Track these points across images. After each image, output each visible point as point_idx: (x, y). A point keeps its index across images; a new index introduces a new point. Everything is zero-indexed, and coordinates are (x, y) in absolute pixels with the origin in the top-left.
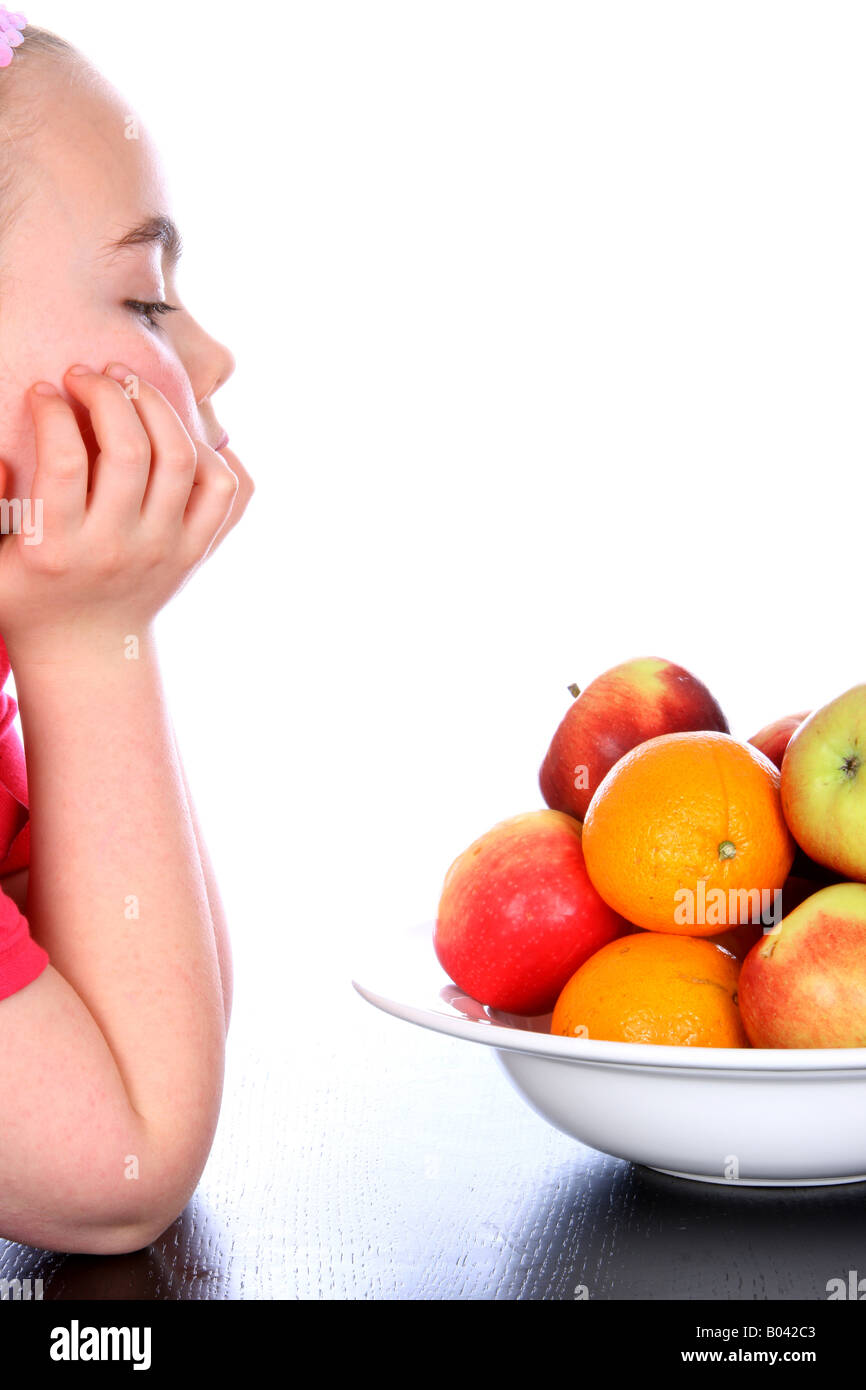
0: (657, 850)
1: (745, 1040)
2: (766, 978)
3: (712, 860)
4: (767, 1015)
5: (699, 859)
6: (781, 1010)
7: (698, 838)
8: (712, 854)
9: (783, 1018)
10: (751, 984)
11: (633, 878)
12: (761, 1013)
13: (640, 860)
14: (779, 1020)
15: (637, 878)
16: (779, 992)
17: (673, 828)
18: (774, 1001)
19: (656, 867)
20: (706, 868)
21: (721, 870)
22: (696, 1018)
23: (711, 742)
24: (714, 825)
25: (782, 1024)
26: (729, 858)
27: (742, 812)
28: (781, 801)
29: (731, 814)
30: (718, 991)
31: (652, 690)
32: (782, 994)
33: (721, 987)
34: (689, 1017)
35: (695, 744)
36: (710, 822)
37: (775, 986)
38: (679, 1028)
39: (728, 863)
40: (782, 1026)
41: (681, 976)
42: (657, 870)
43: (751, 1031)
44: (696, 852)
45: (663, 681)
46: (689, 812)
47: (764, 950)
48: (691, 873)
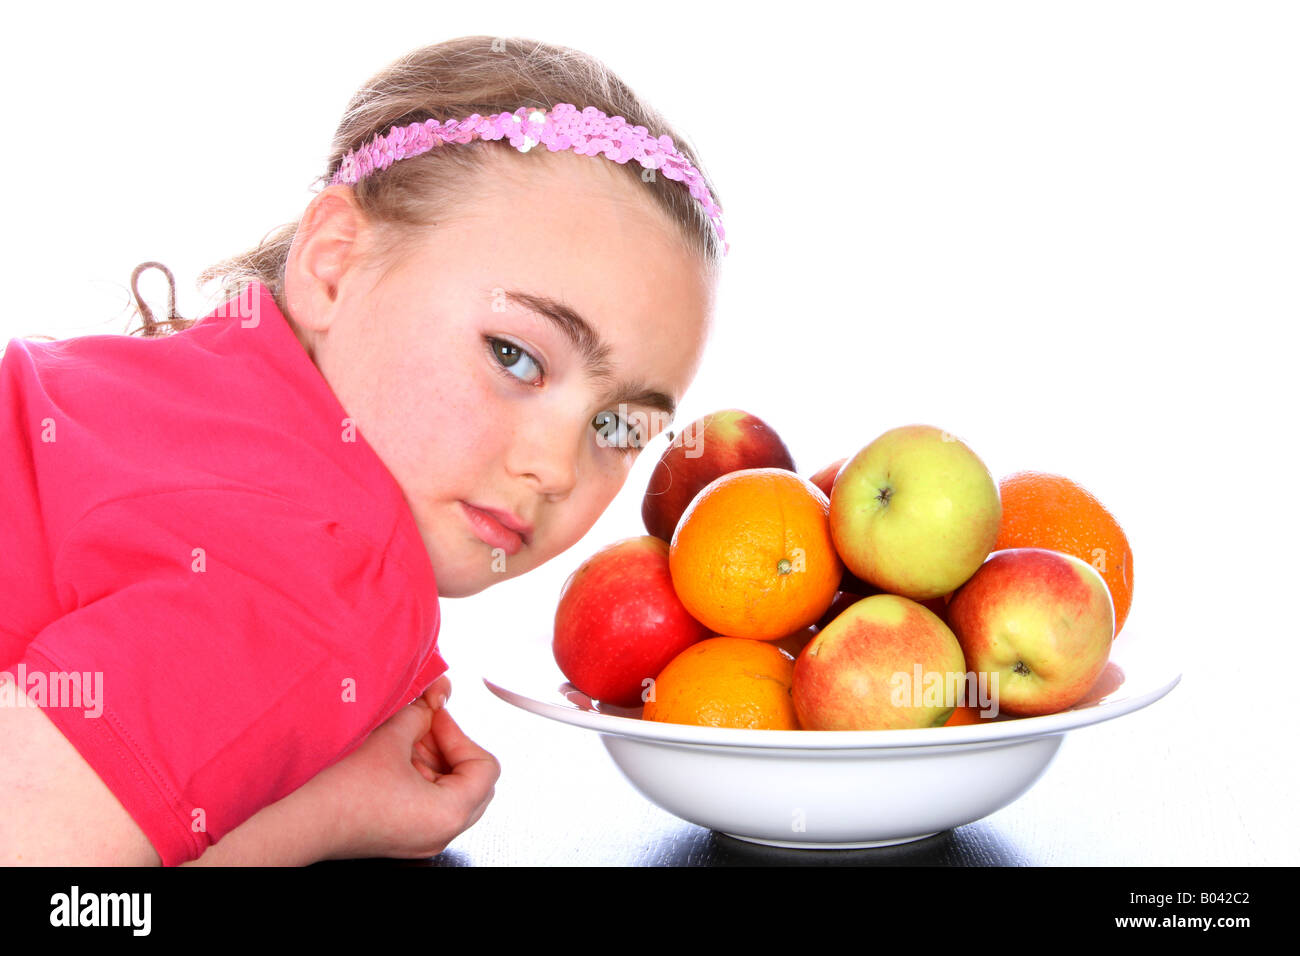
0: (727, 566)
1: (797, 724)
2: (813, 673)
3: (772, 574)
4: (813, 703)
5: (761, 574)
6: (824, 700)
7: (760, 556)
8: (771, 570)
9: (825, 707)
10: (802, 679)
11: (707, 590)
12: (809, 704)
13: (712, 575)
14: (822, 708)
15: (710, 590)
16: (823, 685)
17: (739, 548)
18: (819, 693)
19: (726, 581)
20: (767, 582)
21: (779, 585)
22: (758, 707)
23: (774, 477)
24: (774, 545)
25: (826, 712)
26: (786, 573)
27: (797, 535)
28: (830, 526)
29: (788, 538)
30: (777, 685)
31: (732, 434)
32: (825, 687)
33: (778, 682)
34: (750, 706)
35: (760, 477)
36: (769, 543)
37: (820, 679)
38: (742, 716)
39: (785, 578)
40: (825, 713)
41: (746, 673)
42: (726, 584)
43: (802, 719)
44: (758, 568)
45: (740, 427)
46: (752, 535)
47: (812, 650)
48: (755, 586)
